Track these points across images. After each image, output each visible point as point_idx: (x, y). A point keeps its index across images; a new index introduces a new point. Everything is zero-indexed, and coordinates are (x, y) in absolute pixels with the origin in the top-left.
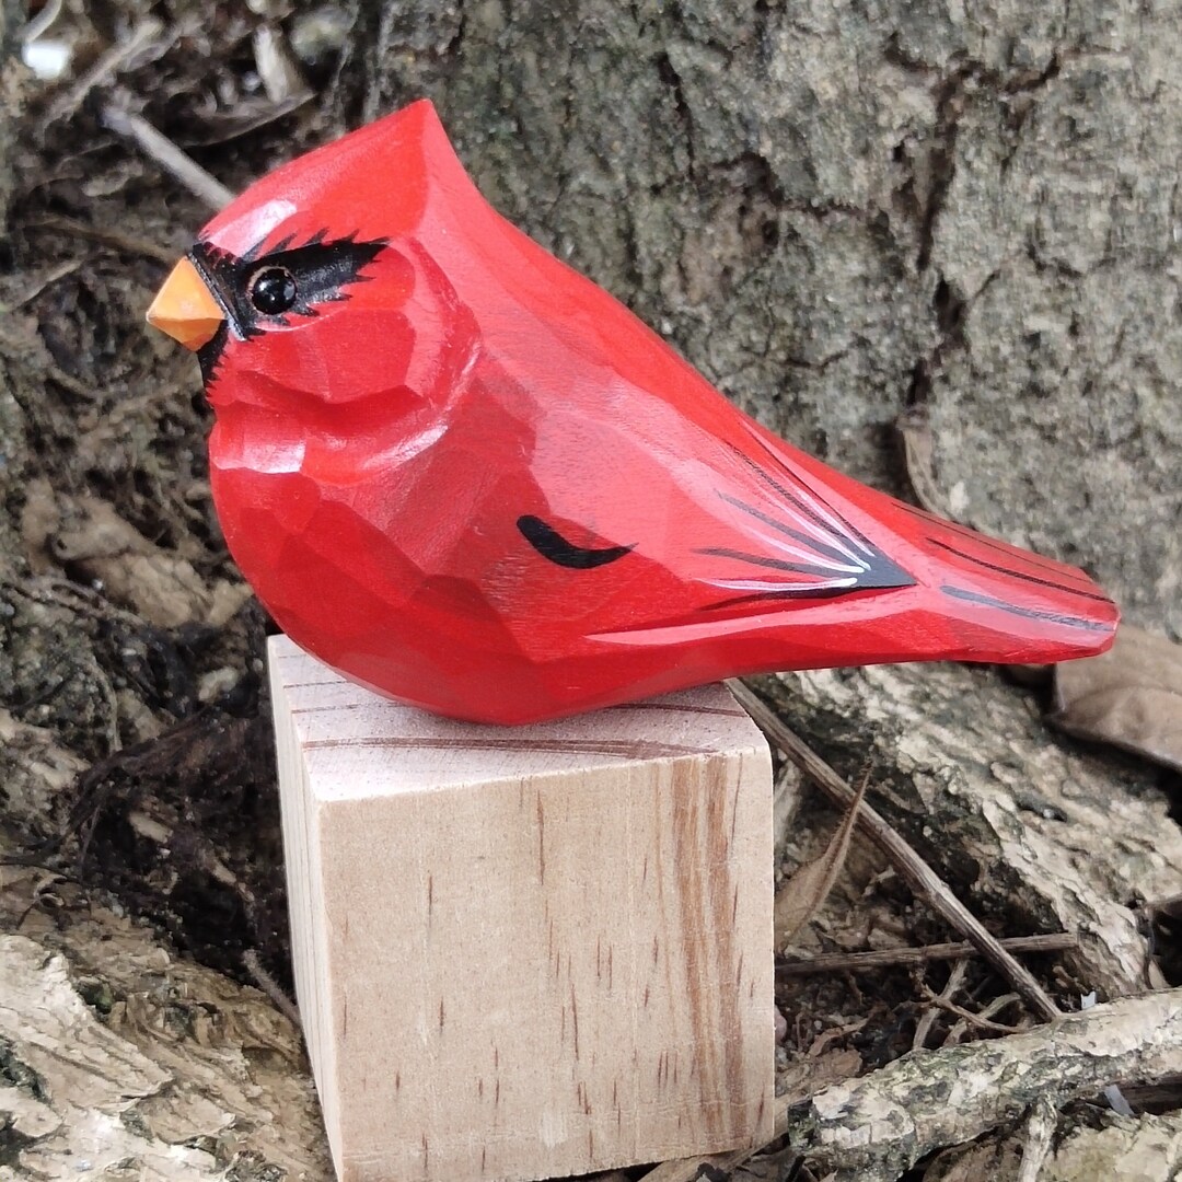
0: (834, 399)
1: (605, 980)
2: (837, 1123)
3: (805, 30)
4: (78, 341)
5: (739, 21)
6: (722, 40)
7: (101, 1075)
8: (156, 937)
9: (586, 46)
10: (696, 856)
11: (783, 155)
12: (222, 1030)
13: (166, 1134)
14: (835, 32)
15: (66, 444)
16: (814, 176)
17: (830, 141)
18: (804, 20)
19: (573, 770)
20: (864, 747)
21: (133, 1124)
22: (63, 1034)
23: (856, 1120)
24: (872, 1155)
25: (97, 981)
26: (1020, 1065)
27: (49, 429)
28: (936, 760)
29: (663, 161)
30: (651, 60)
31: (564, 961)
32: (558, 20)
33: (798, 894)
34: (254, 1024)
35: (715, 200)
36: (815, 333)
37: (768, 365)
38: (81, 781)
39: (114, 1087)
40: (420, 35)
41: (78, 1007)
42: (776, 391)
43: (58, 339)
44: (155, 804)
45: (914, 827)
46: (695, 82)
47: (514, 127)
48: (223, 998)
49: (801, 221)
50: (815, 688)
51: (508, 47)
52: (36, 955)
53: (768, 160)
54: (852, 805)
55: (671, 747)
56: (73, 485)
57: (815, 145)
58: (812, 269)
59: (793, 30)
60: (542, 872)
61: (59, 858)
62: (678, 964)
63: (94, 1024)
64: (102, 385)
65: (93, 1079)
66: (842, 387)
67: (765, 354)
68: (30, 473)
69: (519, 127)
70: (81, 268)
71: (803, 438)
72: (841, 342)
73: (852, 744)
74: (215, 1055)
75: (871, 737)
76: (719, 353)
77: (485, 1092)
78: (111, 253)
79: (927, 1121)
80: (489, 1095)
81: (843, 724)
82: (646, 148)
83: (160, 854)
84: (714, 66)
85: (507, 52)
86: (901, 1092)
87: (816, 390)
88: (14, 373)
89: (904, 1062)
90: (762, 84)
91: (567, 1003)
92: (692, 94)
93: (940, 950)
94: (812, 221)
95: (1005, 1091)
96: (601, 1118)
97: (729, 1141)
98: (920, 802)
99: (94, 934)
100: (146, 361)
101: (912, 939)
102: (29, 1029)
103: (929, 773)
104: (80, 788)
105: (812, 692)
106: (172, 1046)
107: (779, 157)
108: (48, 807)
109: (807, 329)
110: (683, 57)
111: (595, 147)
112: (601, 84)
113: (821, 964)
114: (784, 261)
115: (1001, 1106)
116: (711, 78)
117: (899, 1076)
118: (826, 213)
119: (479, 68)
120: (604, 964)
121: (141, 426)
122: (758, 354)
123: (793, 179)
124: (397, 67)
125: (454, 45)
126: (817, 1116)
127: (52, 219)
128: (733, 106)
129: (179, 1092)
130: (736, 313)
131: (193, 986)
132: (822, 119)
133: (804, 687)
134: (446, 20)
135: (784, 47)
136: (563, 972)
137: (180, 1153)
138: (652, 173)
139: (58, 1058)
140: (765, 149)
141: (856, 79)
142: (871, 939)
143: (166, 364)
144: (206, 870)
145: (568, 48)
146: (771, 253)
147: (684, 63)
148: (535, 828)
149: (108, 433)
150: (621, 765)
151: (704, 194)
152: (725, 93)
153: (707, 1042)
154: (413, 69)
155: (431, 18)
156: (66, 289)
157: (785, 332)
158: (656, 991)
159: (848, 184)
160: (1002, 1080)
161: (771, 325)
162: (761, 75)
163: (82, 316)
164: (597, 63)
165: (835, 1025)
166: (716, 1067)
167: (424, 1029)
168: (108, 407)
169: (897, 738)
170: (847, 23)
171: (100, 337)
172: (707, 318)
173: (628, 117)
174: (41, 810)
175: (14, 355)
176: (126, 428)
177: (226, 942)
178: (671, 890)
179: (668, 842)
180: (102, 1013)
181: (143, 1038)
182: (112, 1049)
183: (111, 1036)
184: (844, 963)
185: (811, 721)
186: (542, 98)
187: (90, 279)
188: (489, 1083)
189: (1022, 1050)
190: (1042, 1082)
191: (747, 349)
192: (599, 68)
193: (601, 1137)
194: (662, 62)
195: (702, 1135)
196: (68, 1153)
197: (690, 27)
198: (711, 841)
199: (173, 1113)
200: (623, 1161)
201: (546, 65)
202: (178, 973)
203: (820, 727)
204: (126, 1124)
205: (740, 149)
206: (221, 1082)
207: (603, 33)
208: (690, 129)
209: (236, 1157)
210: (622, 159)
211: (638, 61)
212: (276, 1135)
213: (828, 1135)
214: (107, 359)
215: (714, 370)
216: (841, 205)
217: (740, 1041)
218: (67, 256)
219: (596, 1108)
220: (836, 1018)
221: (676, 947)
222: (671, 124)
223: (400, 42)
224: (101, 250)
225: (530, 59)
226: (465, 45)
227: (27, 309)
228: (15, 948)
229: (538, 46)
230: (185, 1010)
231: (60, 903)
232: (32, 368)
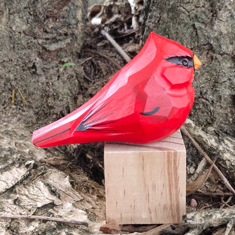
0: (224, 90)
1: (154, 190)
2: (190, 219)
3: (221, 20)
4: (91, 71)
5: (208, 19)
6: (205, 22)
7: (71, 196)
8: (87, 175)
9: (181, 22)
10: (171, 169)
11: (215, 43)
12: (94, 192)
13: (80, 208)
14: (227, 21)
15: (86, 89)
16: (221, 48)
17: (225, 41)
18: (220, 19)
19: (149, 151)
20: (218, 155)
21: (74, 205)
22: (66, 189)
23: (194, 219)
24: (196, 226)
25: (73, 181)
26: (227, 214)
27: (84, 86)
28: (231, 158)
29: (193, 44)
30: (192, 25)
31: (147, 185)
32: (176, 17)
33: (200, 180)
34: (100, 192)
35: (202, 51)
36: (220, 77)
37: (211, 82)
38: (78, 147)
39: (73, 199)
40: (153, 19)
41: (69, 185)
42: (212, 88)
43: (87, 71)
44: (90, 152)
45: (225, 170)
46: (199, 29)
47: (167, 36)
48: (96, 187)
49: (218, 56)
50: (210, 143)
51: (167, 22)
52: (64, 175)
53: (212, 44)
54: (212, 165)
55: (168, 149)
56: (86, 96)
57: (221, 42)
58: (220, 65)
59: (218, 20)
60: (143, 169)
61: (73, 160)
62: (168, 188)
63: (71, 188)
64: (94, 79)
65: (69, 197)
66: (225, 88)
67: (210, 80)
68: (79, 94)
69: (168, 36)
70: (92, 58)
71: (217, 96)
72: (226, 79)
73: (216, 154)
74: (92, 196)
75: (219, 153)
76: (201, 80)
77: (132, 207)
78: (98, 56)
79: (208, 221)
80: (133, 208)
81: (214, 150)
82: (190, 41)
83: (90, 161)
84: (203, 27)
85: (167, 23)
86: (203, 215)
87: (220, 88)
88: (78, 76)
89: (205, 210)
90: (212, 30)
91: (147, 193)
92: (199, 31)
93: (227, 194)
94: (220, 56)
95: (223, 218)
96: (153, 214)
97: (177, 222)
98: (227, 166)
99: (77, 173)
100: (102, 75)
101: (224, 191)
102: (60, 187)
103: (229, 161)
104: (78, 148)
105: (210, 144)
106: (84, 193)
107: (214, 44)
108: (73, 151)
109: (218, 76)
110: (197, 25)
111: (181, 40)
112: (183, 29)
113: (205, 194)
114: (215, 63)
115: (222, 220)
116: (202, 29)
117: (204, 213)
118: (223, 55)
119: (162, 26)
120: (154, 187)
121: (99, 87)
122: (209, 80)
123: (217, 48)
124: (149, 25)
125: (158, 21)
126: (187, 218)
127: (89, 50)
128: (206, 34)
129: (84, 201)
130: (205, 72)
131: (91, 184)
132: (223, 37)
133: (208, 143)
134: (157, 16)
135: (217, 23)
136: (147, 187)
137: (81, 211)
138: (191, 46)
139: (64, 193)
140: (212, 43)
141: (231, 30)
142: (216, 191)
143: (105, 76)
144: (97, 165)
145: (178, 22)
146: (212, 62)
147: (198, 26)
148: (142, 161)
149: (94, 88)
150: (158, 151)
151: (200, 50)
152: (205, 32)
153: (173, 203)
154: (152, 25)
155: (155, 16)
156: (89, 62)
157: (214, 77)
158: (163, 193)
159: (228, 49)
160: (223, 216)
161: (212, 75)
162: (212, 29)
163: (92, 67)
164: (182, 25)
165: (206, 205)
166: (174, 208)
167: (122, 194)
168: (94, 83)
169: (224, 154)
170: (230, 19)
171: (95, 71)
172: (199, 73)
173: (187, 36)
174: (72, 152)
175: (78, 73)
176: (97, 87)
177: (100, 178)
178: (167, 175)
179: (166, 166)
180: (73, 186)
181: (80, 191)
182: (74, 192)
183: (74, 190)
184: (210, 194)
185: (209, 149)
186: (173, 32)
187: (94, 60)
188: (133, 205)
189: (228, 211)
190: (231, 217)
191: (207, 79)
192: (183, 26)
193: (153, 218)
194: (194, 25)
195: (172, 220)
196: (62, 208)
197: (199, 19)
198: (174, 167)
199: (82, 204)
200: (157, 223)
201: (174, 25)
202: (89, 182)
203: (210, 150)
204: (73, 205)
205: (207, 42)
206: (92, 200)
207: (184, 20)
208: (198, 38)
209: (90, 213)
210: (186, 43)
211: (189, 25)
212: (99, 211)
213: (188, 221)
214: (96, 75)
215: (200, 83)
216: (226, 53)
217: (179, 204)
218: (90, 56)
219: (152, 212)
220: (207, 204)
221: (167, 185)
222: (195, 37)
223: (150, 20)
224: (96, 55)
225: (171, 24)
226: (160, 21)
227: (82, 65)
228: (61, 174)
229: (173, 22)
230: (88, 188)
231: (71, 167)
232: (81, 75)
